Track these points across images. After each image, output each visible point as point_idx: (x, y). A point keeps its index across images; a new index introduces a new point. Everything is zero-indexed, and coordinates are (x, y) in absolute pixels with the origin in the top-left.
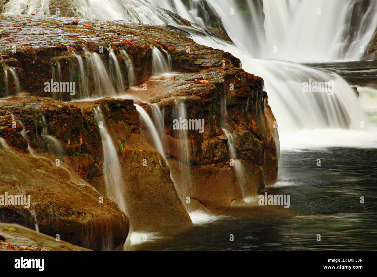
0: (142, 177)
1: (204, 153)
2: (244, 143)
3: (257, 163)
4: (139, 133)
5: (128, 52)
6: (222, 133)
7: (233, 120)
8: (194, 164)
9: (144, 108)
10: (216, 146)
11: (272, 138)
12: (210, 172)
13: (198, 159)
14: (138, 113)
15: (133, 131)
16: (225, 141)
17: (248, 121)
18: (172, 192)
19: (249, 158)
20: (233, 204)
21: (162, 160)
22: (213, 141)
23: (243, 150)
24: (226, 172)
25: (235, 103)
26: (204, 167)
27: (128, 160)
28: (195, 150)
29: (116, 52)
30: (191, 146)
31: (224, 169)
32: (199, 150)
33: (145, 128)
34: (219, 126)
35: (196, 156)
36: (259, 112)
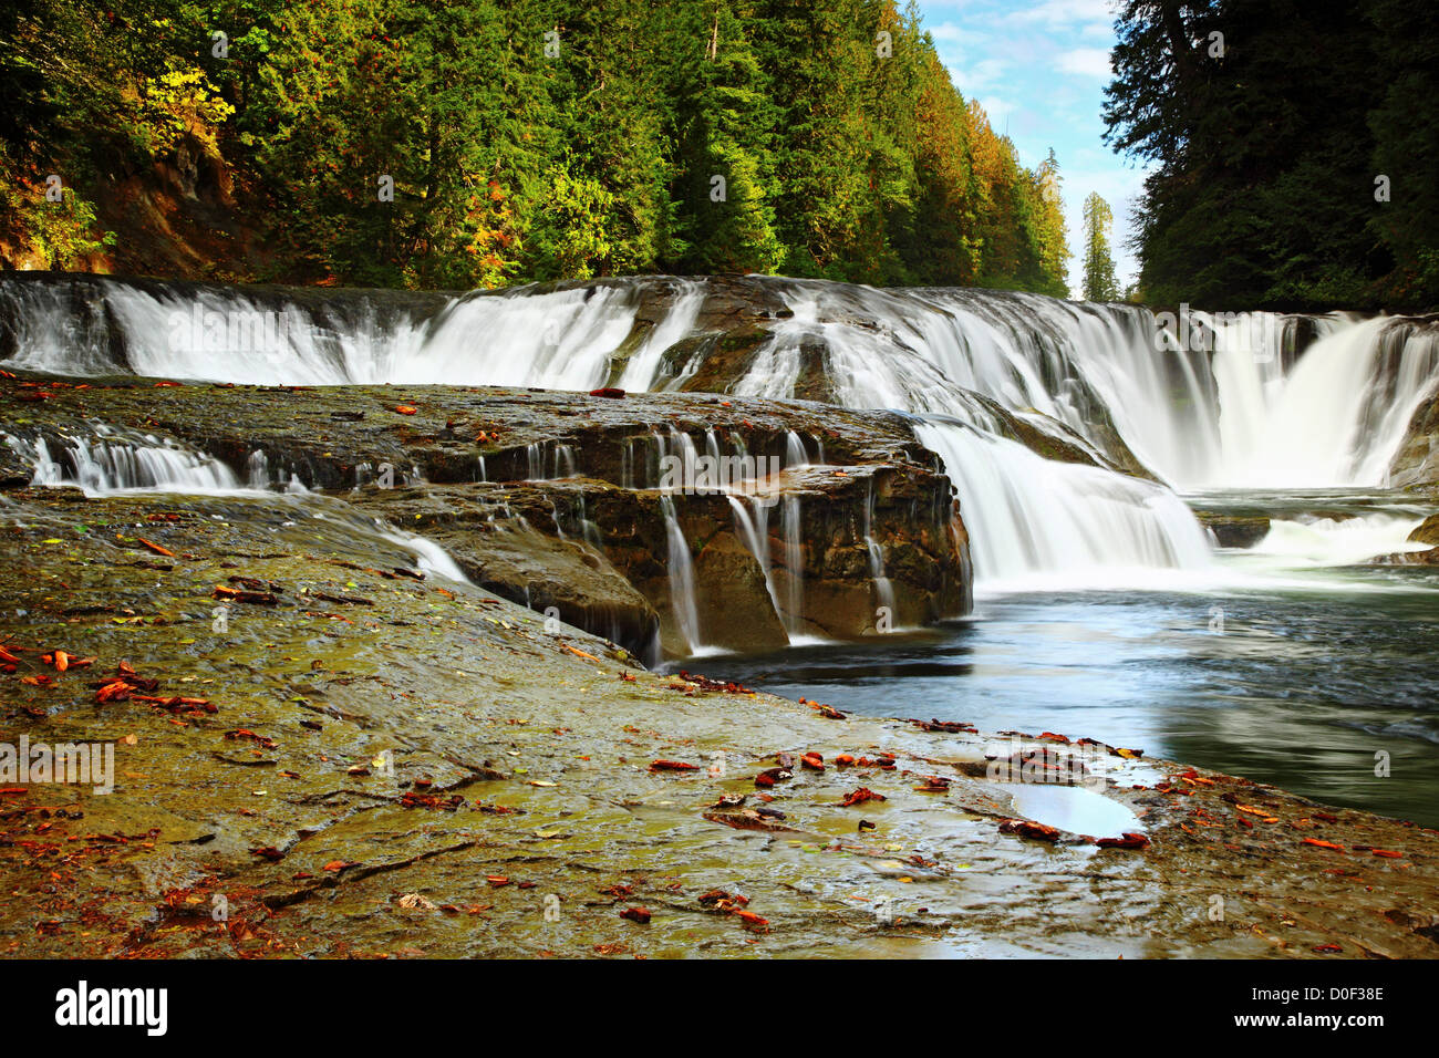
0: (726, 584)
1: (827, 565)
2: (901, 558)
3: (924, 586)
4: (732, 531)
5: (742, 435)
6: (863, 542)
7: (887, 527)
8: (809, 576)
9: (742, 502)
10: (848, 556)
11: (956, 557)
12: (836, 589)
13: (817, 570)
14: (732, 508)
15: (721, 528)
16: (866, 553)
17: (913, 531)
18: (766, 606)
19: (908, 578)
20: (867, 632)
21: (757, 566)
22: (843, 550)
23: (899, 568)
24: (863, 591)
25: (889, 505)
26: (825, 581)
27: (708, 562)
28: (812, 558)
29: (717, 435)
30: (807, 553)
31: (859, 587)
32: (820, 559)
33: (742, 527)
34: (861, 533)
35: (814, 566)
36: (936, 522)
